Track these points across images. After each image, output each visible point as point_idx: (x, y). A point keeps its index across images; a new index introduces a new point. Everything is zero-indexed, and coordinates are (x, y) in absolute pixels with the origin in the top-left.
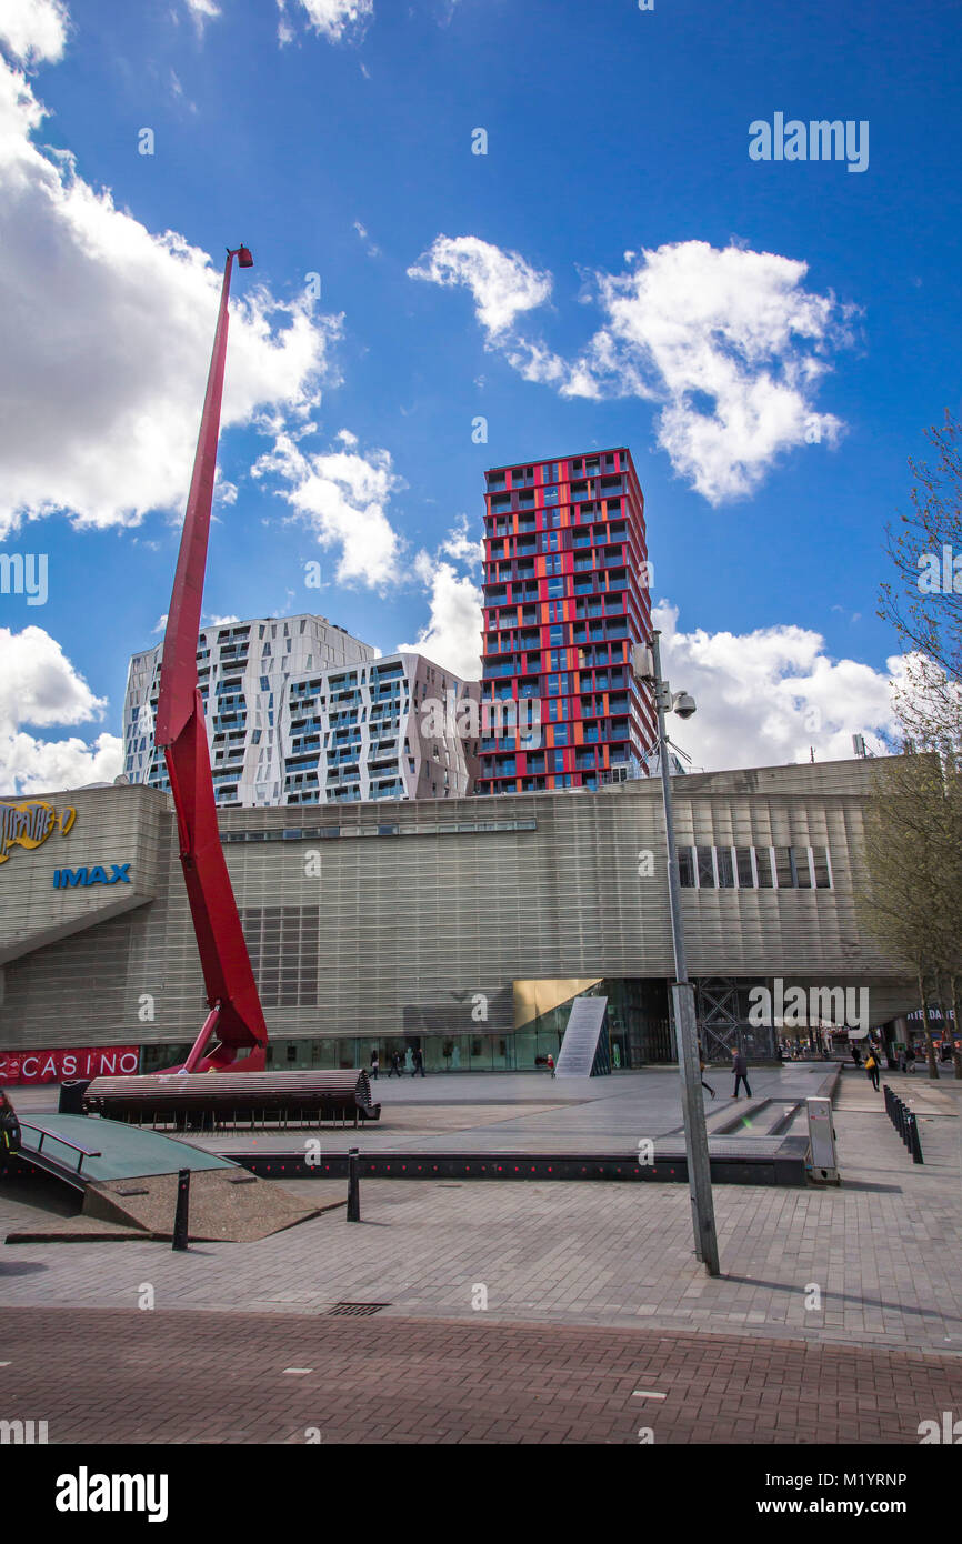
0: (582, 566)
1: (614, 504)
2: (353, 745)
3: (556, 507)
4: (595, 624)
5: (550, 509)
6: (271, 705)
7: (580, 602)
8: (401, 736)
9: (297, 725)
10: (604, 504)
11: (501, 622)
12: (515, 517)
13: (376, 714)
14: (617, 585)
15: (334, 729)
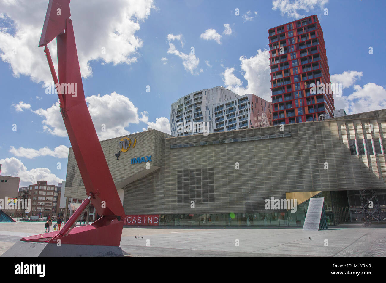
0: (303, 55)
1: (313, 34)
2: (234, 123)
3: (293, 37)
4: (310, 74)
5: (291, 39)
6: (209, 114)
7: (304, 67)
8: (248, 120)
9: (217, 119)
10: (309, 34)
11: (277, 76)
12: (279, 43)
13: (241, 114)
14: (316, 60)
15: (228, 119)
